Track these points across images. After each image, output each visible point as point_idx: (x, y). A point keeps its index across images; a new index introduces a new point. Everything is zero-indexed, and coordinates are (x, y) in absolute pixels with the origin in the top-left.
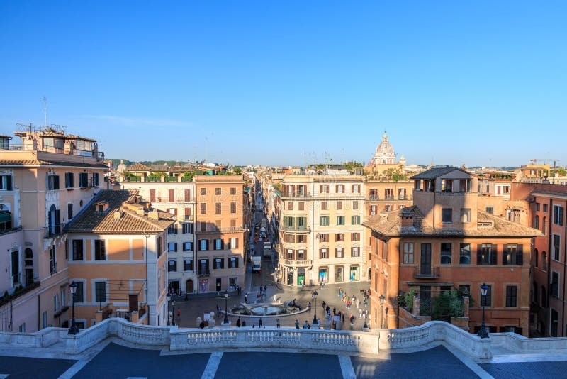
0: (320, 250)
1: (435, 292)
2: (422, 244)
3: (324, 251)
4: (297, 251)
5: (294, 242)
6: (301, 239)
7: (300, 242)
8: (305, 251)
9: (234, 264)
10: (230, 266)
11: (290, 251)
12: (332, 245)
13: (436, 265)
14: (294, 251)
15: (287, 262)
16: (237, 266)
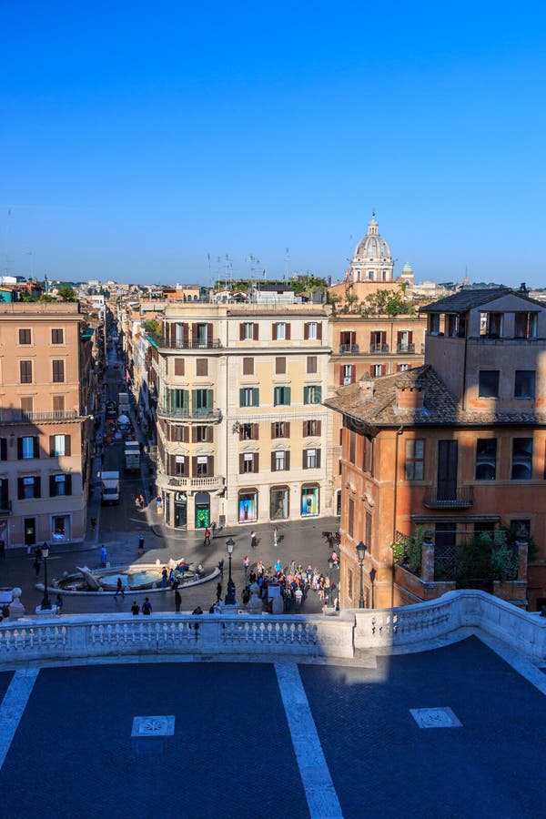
0: (242, 456)
1: (463, 535)
2: (440, 442)
3: (249, 457)
4: (195, 459)
5: (187, 441)
6: (202, 434)
7: (199, 440)
8: (211, 459)
9: (61, 488)
10: (53, 492)
11: (180, 460)
12: (265, 445)
13: (467, 483)
14: (187, 458)
15: (173, 482)
16: (68, 491)
